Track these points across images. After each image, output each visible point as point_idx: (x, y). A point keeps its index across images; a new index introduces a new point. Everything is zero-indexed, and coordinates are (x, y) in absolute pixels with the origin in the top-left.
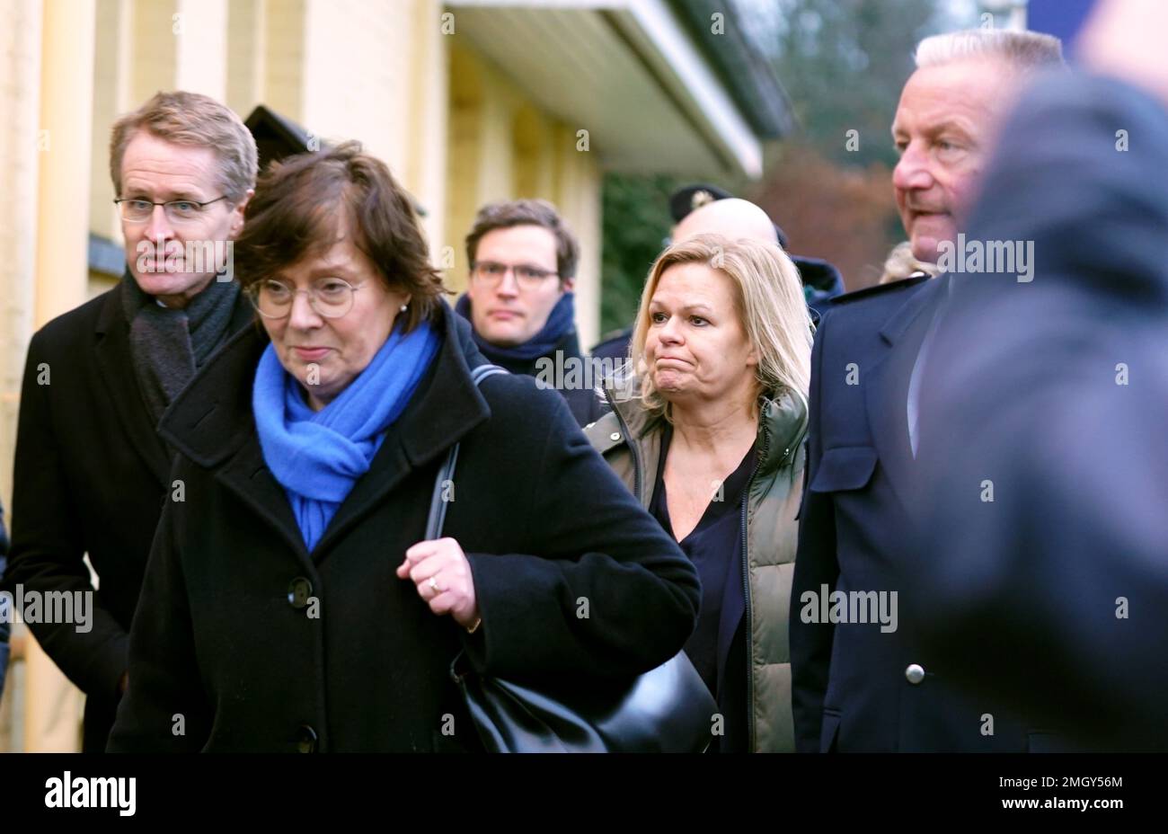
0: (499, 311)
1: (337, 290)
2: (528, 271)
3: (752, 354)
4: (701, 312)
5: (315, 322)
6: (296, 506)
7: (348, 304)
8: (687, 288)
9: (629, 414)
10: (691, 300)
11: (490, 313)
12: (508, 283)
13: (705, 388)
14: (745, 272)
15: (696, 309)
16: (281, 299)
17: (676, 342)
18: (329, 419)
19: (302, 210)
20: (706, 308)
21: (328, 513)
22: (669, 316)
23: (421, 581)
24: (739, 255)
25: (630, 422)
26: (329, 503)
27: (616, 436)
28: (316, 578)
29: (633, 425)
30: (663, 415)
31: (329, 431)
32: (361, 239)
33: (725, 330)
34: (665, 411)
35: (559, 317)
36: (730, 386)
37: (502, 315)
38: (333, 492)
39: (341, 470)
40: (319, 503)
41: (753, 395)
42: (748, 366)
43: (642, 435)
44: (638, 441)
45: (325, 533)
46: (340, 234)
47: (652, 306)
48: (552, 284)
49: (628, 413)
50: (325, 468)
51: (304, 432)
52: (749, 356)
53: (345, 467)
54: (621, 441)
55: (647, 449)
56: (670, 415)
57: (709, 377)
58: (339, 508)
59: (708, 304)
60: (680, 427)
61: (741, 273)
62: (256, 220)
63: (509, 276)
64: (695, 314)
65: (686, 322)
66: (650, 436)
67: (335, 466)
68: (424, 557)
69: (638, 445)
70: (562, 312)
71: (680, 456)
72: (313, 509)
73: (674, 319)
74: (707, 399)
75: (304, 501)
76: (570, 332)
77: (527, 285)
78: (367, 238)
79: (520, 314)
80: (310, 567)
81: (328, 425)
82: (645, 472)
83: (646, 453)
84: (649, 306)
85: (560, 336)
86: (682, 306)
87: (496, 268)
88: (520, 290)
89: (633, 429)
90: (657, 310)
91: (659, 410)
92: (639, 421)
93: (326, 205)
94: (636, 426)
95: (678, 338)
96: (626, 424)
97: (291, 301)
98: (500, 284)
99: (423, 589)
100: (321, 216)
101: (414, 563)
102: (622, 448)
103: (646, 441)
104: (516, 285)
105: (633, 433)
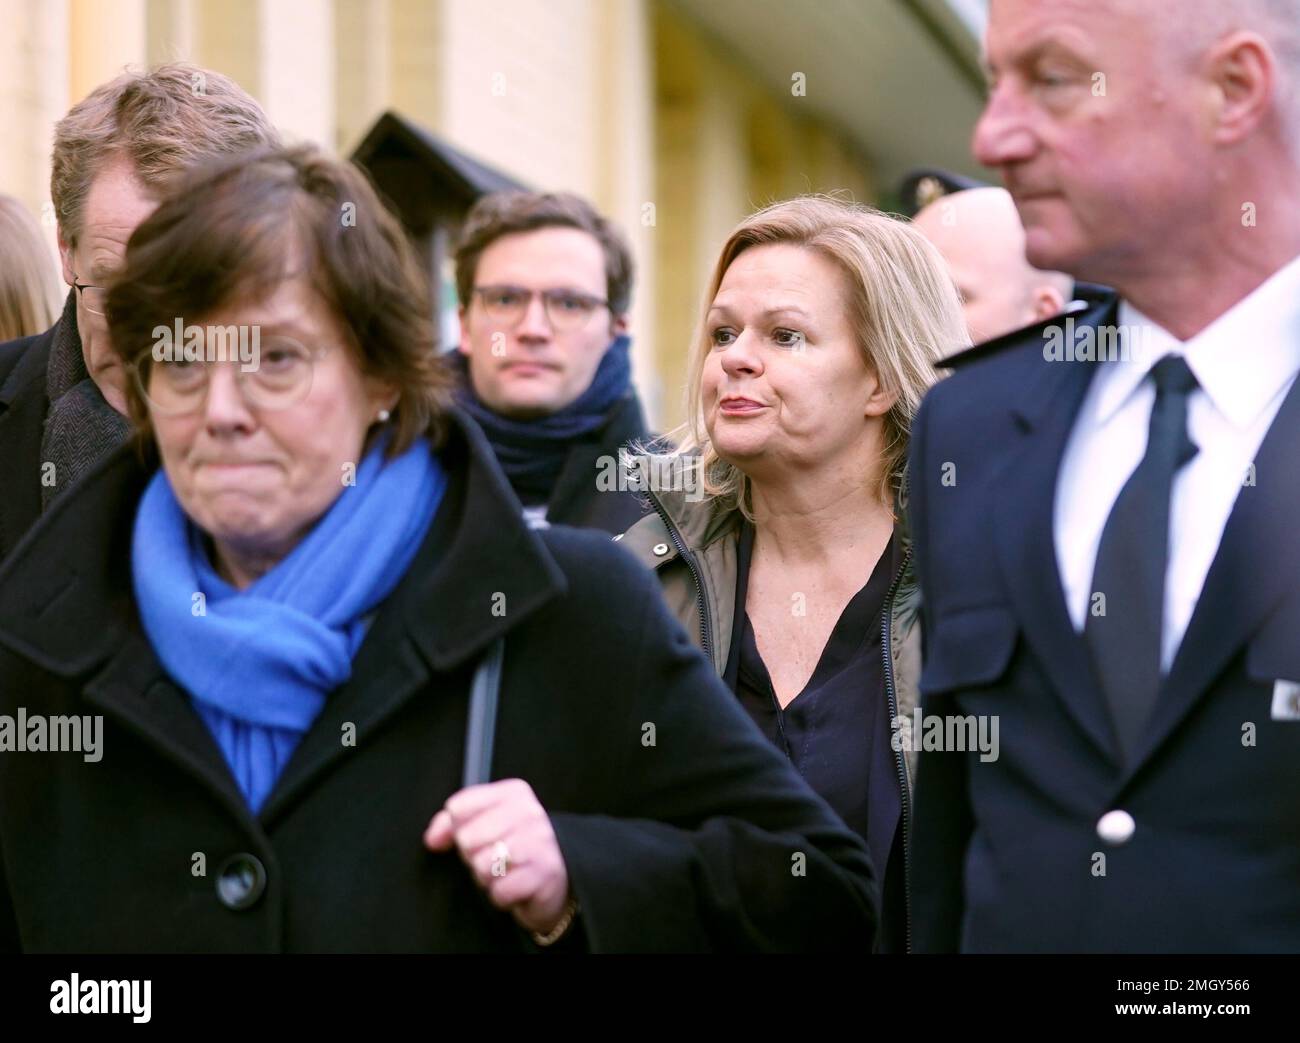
0: (522, 363)
1: (285, 363)
2: (568, 300)
3: (875, 398)
4: (791, 319)
5: (242, 416)
6: (225, 738)
7: (300, 389)
8: (771, 283)
9: (683, 511)
10: (774, 301)
11: (506, 365)
12: (535, 319)
13: (797, 446)
14: (869, 258)
15: (783, 315)
16: (190, 383)
17: (749, 371)
18: (280, 590)
19: (226, 228)
20: (800, 312)
21: (283, 750)
22: (740, 329)
23: (477, 850)
24: (858, 233)
25: (684, 523)
26: (286, 732)
27: (661, 549)
28: (271, 858)
29: (687, 529)
30: (738, 509)
31: (287, 608)
32: (322, 278)
33: (833, 352)
34: (741, 502)
35: (611, 371)
36: (840, 447)
37: (524, 369)
38: (292, 712)
39: (308, 674)
40: (269, 731)
41: (882, 468)
42: (868, 417)
43: (705, 542)
44: (699, 554)
45: (279, 783)
46: (291, 266)
47: (713, 314)
48: (600, 319)
49: (679, 509)
50: (284, 671)
51: (243, 614)
52: (870, 401)
53: (315, 669)
54: (670, 556)
55: (715, 566)
56: (750, 508)
57: (803, 425)
58: (303, 742)
59: (803, 306)
60: (768, 525)
61: (862, 259)
62: (148, 250)
63: (535, 308)
64: (781, 324)
65: (767, 339)
66: (717, 545)
67: (302, 667)
68: (478, 812)
69: (702, 562)
70: (613, 364)
71: (769, 573)
72: (257, 740)
73: (747, 334)
74: (805, 465)
75: (241, 727)
76: (627, 394)
77: (563, 321)
78: (333, 276)
79: (555, 367)
80: (260, 838)
81: (282, 600)
82: (717, 600)
83: (716, 571)
84: (707, 316)
85: (612, 403)
86: (759, 310)
87: (512, 297)
88: (554, 330)
89: (689, 534)
90: (721, 322)
91: (732, 497)
92: (699, 521)
93: (268, 219)
94: (695, 529)
95: (754, 363)
96: (678, 528)
97: (205, 384)
98: (521, 320)
99: (481, 863)
100: (259, 236)
101: (459, 822)
102: (676, 566)
103: (713, 553)
104: (547, 320)
105: (690, 540)
